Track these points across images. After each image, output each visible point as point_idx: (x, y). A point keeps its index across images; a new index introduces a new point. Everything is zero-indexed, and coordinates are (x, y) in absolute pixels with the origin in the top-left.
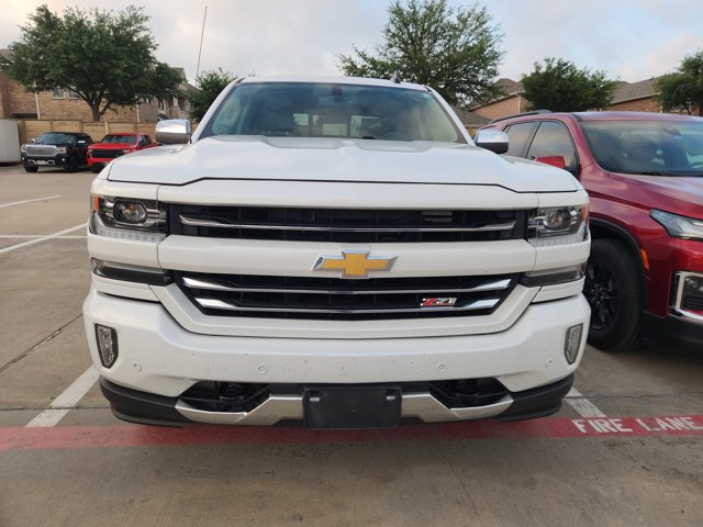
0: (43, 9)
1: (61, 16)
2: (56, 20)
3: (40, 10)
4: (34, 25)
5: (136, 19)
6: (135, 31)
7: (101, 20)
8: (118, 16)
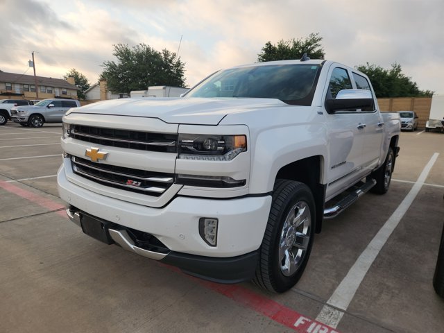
0: (269, 44)
1: (277, 46)
2: (275, 48)
3: (267, 44)
4: (264, 52)
5: (314, 41)
6: (313, 48)
7: (296, 44)
8: (305, 40)
